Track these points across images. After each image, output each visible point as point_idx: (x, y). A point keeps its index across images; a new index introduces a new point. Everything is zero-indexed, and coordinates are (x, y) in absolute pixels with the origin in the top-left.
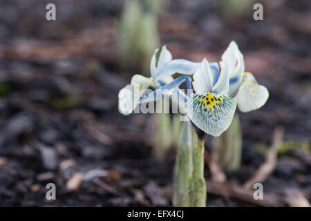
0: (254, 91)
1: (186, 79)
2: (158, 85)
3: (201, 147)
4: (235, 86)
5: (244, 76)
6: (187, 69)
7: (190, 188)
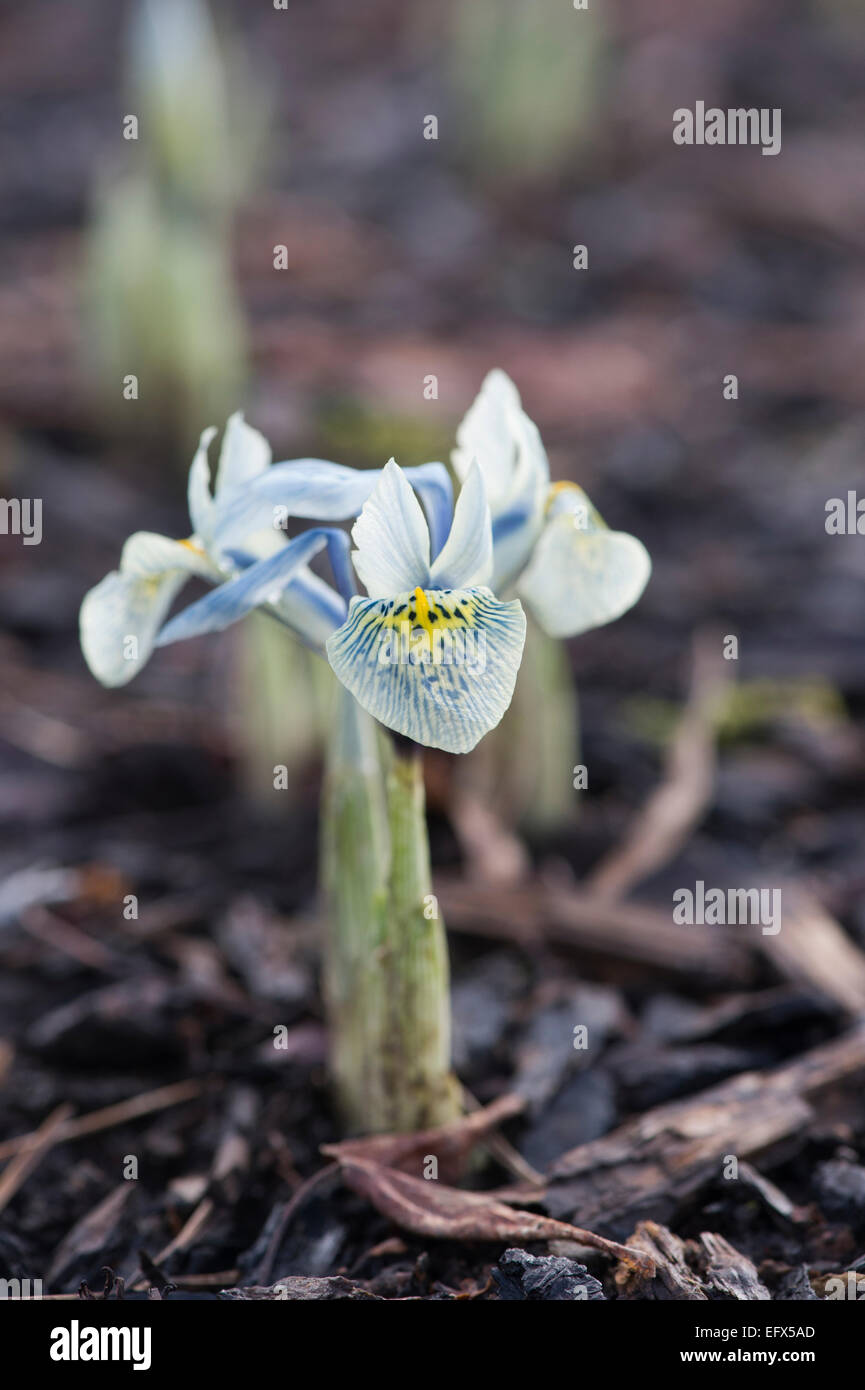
0: (593, 553)
1: (330, 538)
2: (224, 566)
3: (409, 785)
4: (517, 543)
5: (551, 501)
6: (328, 496)
7: (383, 939)
